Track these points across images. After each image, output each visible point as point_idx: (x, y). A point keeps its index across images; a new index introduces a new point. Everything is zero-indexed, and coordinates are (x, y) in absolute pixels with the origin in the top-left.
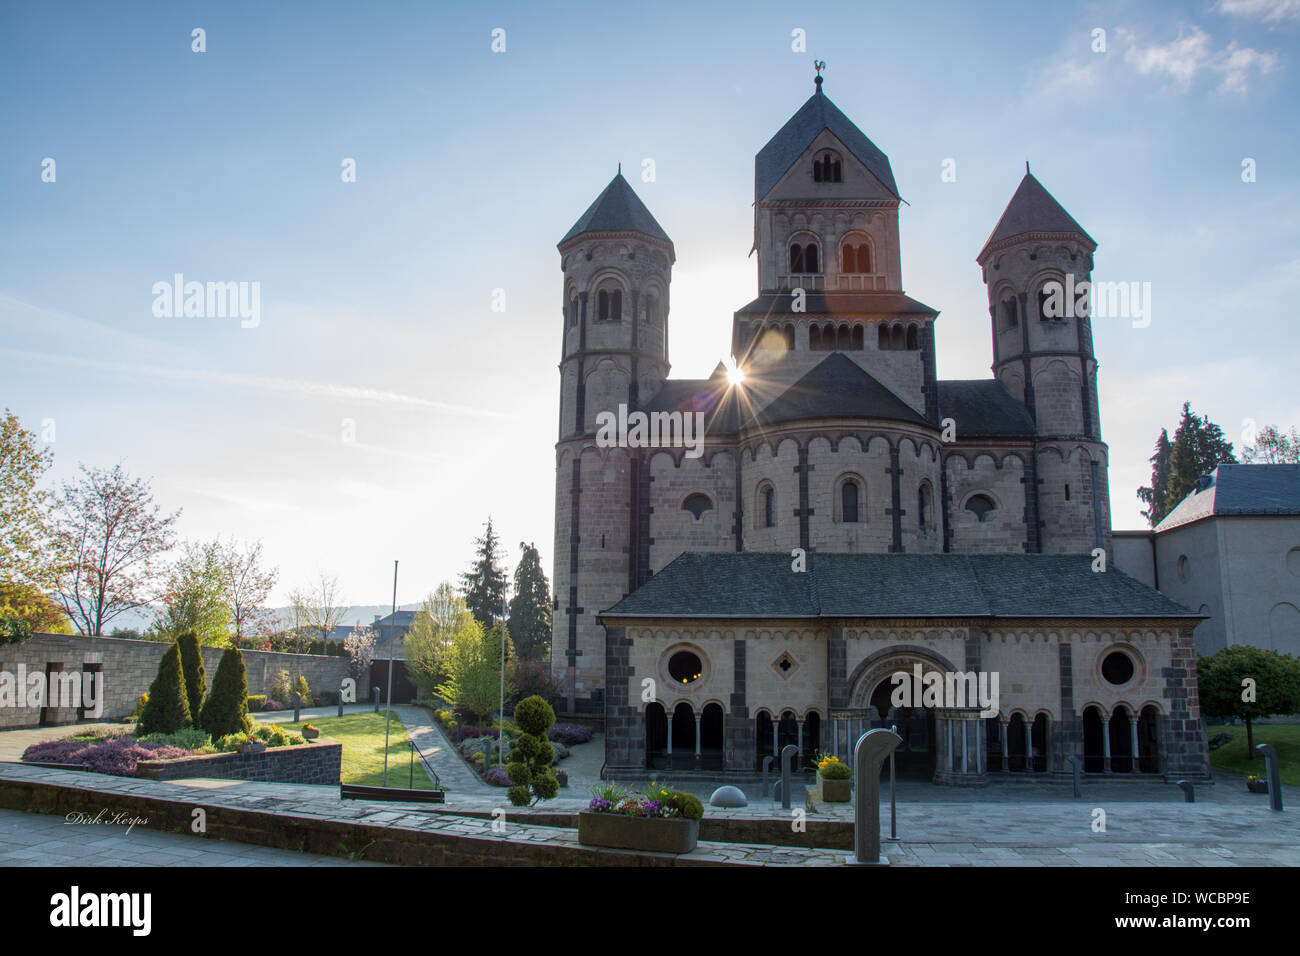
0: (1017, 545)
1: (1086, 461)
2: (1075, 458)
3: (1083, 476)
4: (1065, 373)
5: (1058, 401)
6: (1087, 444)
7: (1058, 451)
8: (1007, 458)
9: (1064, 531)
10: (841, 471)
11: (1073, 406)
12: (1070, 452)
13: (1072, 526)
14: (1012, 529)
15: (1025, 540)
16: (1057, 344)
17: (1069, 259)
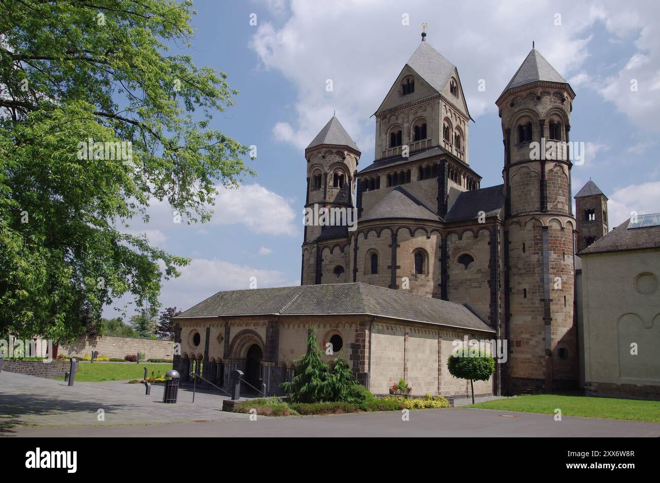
0: (484, 282)
1: (538, 227)
2: (530, 226)
3: (535, 237)
4: (528, 174)
5: (523, 192)
6: (538, 216)
7: (518, 223)
8: (481, 231)
9: (521, 272)
10: (368, 248)
11: (533, 193)
12: (526, 223)
13: (525, 269)
14: (482, 273)
15: (489, 279)
16: (524, 156)
17: (535, 100)
